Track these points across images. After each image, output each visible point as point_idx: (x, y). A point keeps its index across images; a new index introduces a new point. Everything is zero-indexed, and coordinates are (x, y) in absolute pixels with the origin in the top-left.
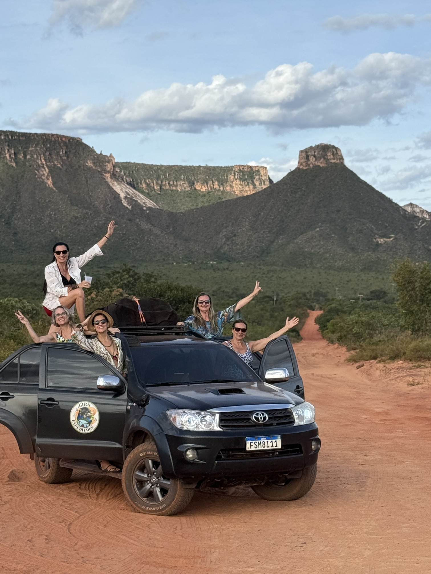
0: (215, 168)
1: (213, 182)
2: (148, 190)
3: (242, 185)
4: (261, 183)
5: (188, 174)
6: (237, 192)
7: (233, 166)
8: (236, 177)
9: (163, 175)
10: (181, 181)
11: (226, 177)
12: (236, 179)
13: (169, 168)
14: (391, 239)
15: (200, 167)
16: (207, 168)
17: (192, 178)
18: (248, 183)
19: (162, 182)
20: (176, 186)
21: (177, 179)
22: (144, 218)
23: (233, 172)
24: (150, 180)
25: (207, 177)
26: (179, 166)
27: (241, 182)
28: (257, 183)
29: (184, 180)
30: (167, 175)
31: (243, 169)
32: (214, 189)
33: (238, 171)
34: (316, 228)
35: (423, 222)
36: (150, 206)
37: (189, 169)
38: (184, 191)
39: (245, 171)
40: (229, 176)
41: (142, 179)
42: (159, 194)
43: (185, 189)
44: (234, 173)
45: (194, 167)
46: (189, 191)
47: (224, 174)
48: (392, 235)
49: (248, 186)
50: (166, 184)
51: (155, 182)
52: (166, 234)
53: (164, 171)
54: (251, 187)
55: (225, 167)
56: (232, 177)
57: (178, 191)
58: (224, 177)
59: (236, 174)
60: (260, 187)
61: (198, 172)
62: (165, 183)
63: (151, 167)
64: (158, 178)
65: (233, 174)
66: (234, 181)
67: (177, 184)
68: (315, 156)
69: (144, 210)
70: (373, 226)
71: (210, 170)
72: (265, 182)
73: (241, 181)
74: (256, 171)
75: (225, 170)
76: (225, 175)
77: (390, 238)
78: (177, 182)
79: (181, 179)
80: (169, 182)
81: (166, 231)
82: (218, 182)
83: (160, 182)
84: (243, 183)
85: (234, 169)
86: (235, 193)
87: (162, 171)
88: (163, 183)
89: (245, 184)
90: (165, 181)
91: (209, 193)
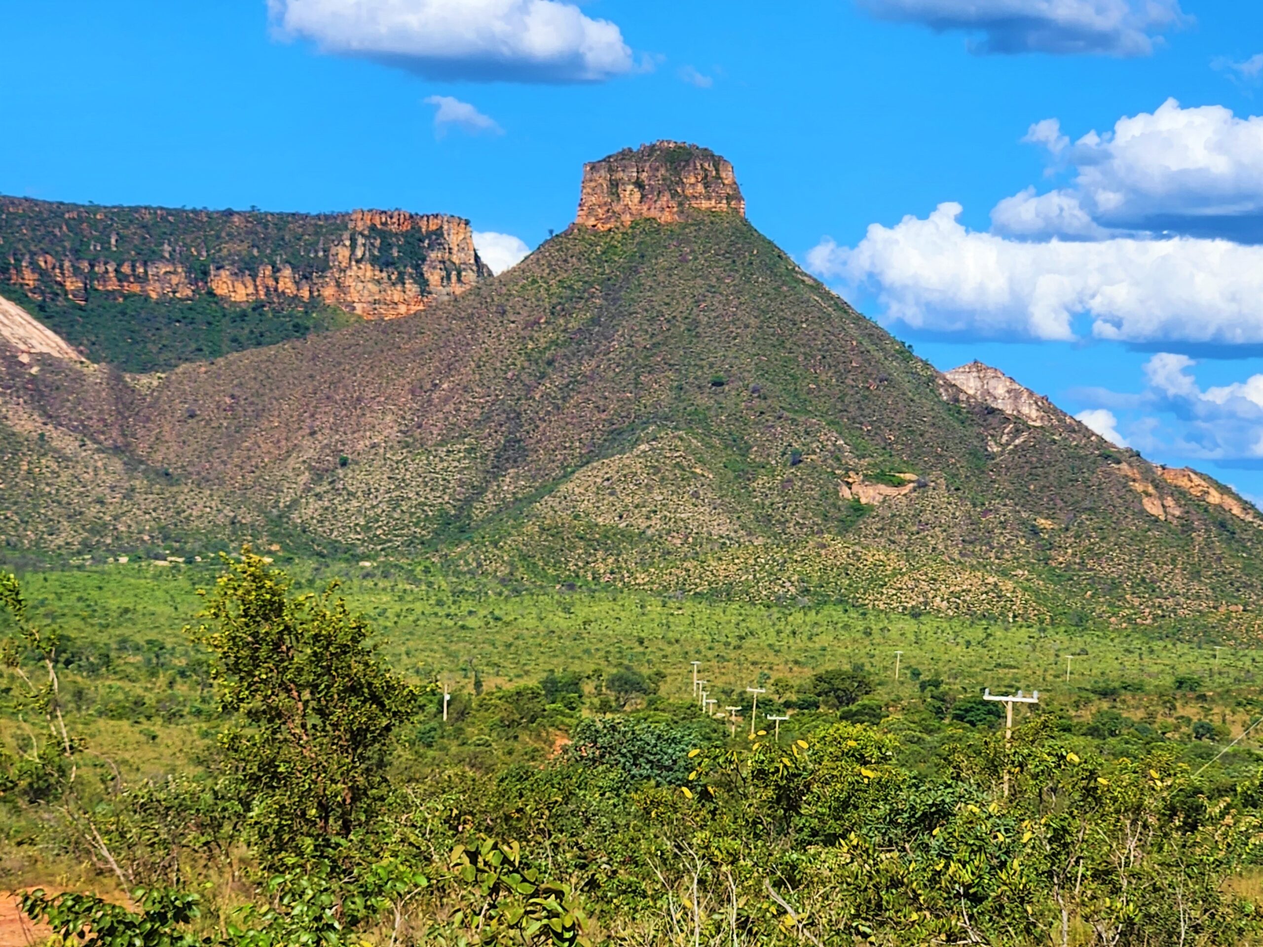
0: (283, 220)
1: (276, 270)
2: (43, 293)
3: (379, 282)
4: (449, 277)
5: (188, 241)
6: (359, 308)
7: (348, 214)
8: (359, 253)
9: (97, 240)
10: (161, 265)
11: (321, 254)
12: (358, 261)
13: (117, 214)
14: (905, 490)
15: (230, 213)
16: (256, 218)
17: (200, 254)
18: (401, 275)
19: (92, 266)
20: (143, 280)
21: (149, 257)
22: (21, 393)
23: (346, 235)
24: (49, 258)
25: (255, 252)
26: (155, 209)
27: (377, 273)
28: (434, 277)
29: (171, 260)
30: (113, 241)
31: (385, 224)
32: (279, 297)
33: (366, 232)
34: (636, 443)
35: (1017, 432)
36: (45, 349)
37: (190, 220)
38: (171, 299)
39: (391, 234)
40: (333, 250)
41: (23, 255)
42: (81, 308)
43: (174, 292)
44: (353, 240)
45: (209, 215)
46: (189, 299)
47: (317, 242)
48: (908, 476)
49: (399, 287)
50: (107, 272)
51: (67, 264)
52: (98, 451)
53: (101, 227)
54: (412, 288)
55: (318, 217)
56: (343, 253)
57: (147, 298)
58: (316, 252)
59: (360, 240)
60: (444, 291)
61: (223, 234)
62: (103, 269)
63: (57, 210)
64: (77, 254)
65: (348, 243)
66: (350, 266)
67: (146, 272)
68: (639, 185)
69: (23, 365)
70: (841, 442)
71: (266, 227)
72: (464, 273)
73: (377, 268)
74: (429, 234)
75: (321, 226)
76: (321, 246)
77: (901, 484)
78: (145, 264)
79: (163, 257)
80: (119, 265)
81: (95, 441)
82: (294, 268)
83: (85, 266)
84: (384, 275)
85: (351, 225)
86: (354, 309)
87: (94, 224)
88: (96, 269)
89: (389, 278)
90: (106, 263)
91: (258, 306)
